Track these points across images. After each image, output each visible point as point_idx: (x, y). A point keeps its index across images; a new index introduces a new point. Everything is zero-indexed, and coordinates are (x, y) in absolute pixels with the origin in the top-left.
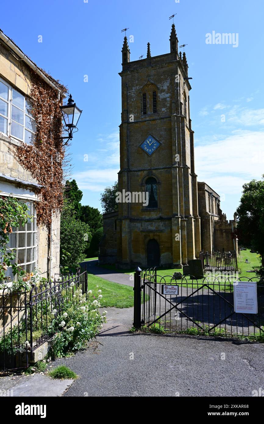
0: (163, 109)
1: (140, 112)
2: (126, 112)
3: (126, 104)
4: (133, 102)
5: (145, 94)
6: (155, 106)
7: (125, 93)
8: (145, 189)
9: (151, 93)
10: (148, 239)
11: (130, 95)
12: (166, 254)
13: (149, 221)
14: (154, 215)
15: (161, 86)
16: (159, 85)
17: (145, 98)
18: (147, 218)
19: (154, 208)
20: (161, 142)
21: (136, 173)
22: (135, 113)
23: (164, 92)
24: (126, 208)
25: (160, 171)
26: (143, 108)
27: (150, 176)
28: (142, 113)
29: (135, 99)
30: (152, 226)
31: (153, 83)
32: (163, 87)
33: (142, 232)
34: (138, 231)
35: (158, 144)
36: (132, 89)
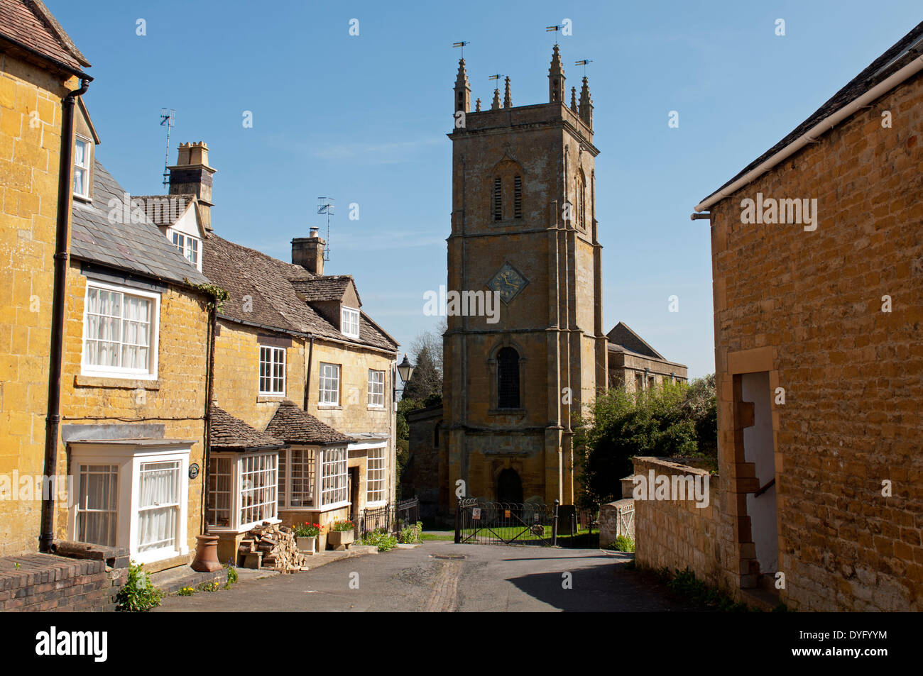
0: (534, 214)
1: (490, 214)
2: (461, 213)
3: (460, 195)
4: (474, 194)
5: (500, 179)
6: (518, 205)
7: (460, 174)
8: (495, 371)
9: (512, 179)
10: (499, 469)
11: (469, 178)
12: (533, 498)
13: (502, 433)
14: (513, 423)
15: (531, 167)
16: (526, 165)
17: (498, 188)
18: (499, 427)
19: (513, 409)
20: (528, 279)
21: (480, 337)
22: (479, 217)
23: (536, 179)
24: (458, 406)
25: (527, 337)
26: (494, 206)
27: (506, 345)
28: (494, 216)
29: (478, 189)
30: (508, 444)
31: (516, 159)
32: (533, 169)
33: (487, 454)
34: (481, 452)
35: (523, 282)
36: (474, 168)
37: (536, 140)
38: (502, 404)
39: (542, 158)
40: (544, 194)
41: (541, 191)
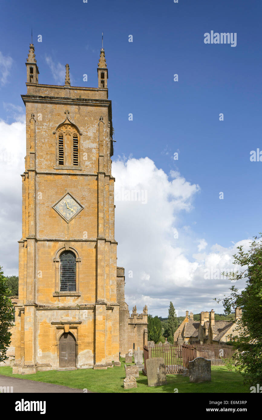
0: (88, 163)
1: (55, 160)
4: (43, 143)
5: (63, 137)
6: (75, 157)
10: (61, 332)
12: (86, 351)
13: (64, 309)
14: (70, 302)
15: (85, 131)
16: (81, 129)
17: (61, 143)
18: (61, 305)
19: (71, 292)
20: (83, 206)
21: (47, 243)
22: (47, 160)
23: (89, 139)
24: (32, 289)
25: (81, 244)
26: (58, 155)
27: (67, 249)
28: (58, 162)
29: (46, 140)
30: (67, 315)
31: (74, 124)
32: (87, 132)
33: (52, 323)
34: (48, 321)
35: (80, 207)
36: (43, 126)
37: (89, 112)
38: (62, 289)
39: (93, 126)
40: (94, 151)
41: (92, 148)
